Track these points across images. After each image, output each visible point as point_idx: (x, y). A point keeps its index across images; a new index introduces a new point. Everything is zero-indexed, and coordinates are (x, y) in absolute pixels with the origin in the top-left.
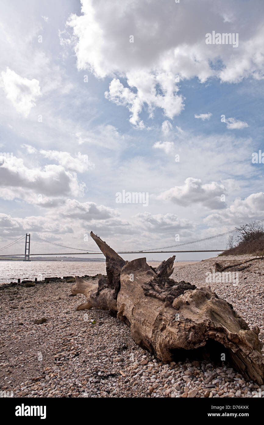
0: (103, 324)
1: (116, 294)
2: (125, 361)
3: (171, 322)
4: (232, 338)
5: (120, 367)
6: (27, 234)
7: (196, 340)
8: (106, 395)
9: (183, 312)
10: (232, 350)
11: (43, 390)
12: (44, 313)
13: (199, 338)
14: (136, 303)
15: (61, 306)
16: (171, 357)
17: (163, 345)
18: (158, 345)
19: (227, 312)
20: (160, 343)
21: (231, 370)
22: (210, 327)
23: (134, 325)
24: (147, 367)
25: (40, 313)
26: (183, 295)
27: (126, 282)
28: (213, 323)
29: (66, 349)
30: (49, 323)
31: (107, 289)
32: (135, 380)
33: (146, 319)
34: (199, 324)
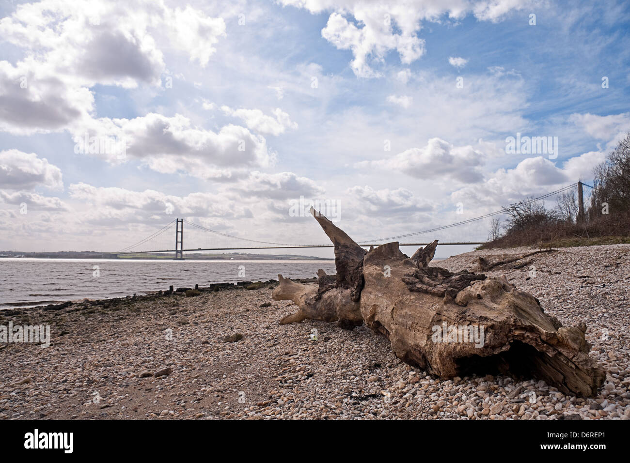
0: (329, 339)
1: (358, 293)
2: (383, 381)
3: (456, 322)
4: (548, 338)
5: (379, 387)
6: (177, 219)
7: (496, 343)
8: (373, 417)
9: (474, 309)
10: (548, 354)
11: (281, 414)
12: (232, 329)
13: (500, 340)
14: (397, 302)
15: (253, 319)
16: (456, 369)
17: (445, 353)
18: (437, 355)
19: (535, 308)
20: (440, 351)
21: (542, 383)
22: (515, 325)
23: (396, 332)
24: (421, 385)
25: (226, 328)
26: (472, 287)
27: (374, 275)
28: (519, 320)
29: (289, 370)
30: (248, 341)
31: (335, 289)
32: (407, 400)
33: (415, 322)
34: (500, 322)
